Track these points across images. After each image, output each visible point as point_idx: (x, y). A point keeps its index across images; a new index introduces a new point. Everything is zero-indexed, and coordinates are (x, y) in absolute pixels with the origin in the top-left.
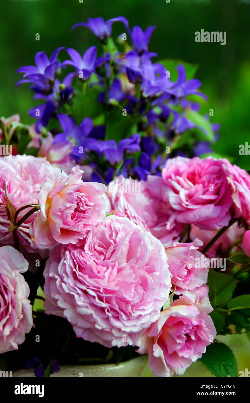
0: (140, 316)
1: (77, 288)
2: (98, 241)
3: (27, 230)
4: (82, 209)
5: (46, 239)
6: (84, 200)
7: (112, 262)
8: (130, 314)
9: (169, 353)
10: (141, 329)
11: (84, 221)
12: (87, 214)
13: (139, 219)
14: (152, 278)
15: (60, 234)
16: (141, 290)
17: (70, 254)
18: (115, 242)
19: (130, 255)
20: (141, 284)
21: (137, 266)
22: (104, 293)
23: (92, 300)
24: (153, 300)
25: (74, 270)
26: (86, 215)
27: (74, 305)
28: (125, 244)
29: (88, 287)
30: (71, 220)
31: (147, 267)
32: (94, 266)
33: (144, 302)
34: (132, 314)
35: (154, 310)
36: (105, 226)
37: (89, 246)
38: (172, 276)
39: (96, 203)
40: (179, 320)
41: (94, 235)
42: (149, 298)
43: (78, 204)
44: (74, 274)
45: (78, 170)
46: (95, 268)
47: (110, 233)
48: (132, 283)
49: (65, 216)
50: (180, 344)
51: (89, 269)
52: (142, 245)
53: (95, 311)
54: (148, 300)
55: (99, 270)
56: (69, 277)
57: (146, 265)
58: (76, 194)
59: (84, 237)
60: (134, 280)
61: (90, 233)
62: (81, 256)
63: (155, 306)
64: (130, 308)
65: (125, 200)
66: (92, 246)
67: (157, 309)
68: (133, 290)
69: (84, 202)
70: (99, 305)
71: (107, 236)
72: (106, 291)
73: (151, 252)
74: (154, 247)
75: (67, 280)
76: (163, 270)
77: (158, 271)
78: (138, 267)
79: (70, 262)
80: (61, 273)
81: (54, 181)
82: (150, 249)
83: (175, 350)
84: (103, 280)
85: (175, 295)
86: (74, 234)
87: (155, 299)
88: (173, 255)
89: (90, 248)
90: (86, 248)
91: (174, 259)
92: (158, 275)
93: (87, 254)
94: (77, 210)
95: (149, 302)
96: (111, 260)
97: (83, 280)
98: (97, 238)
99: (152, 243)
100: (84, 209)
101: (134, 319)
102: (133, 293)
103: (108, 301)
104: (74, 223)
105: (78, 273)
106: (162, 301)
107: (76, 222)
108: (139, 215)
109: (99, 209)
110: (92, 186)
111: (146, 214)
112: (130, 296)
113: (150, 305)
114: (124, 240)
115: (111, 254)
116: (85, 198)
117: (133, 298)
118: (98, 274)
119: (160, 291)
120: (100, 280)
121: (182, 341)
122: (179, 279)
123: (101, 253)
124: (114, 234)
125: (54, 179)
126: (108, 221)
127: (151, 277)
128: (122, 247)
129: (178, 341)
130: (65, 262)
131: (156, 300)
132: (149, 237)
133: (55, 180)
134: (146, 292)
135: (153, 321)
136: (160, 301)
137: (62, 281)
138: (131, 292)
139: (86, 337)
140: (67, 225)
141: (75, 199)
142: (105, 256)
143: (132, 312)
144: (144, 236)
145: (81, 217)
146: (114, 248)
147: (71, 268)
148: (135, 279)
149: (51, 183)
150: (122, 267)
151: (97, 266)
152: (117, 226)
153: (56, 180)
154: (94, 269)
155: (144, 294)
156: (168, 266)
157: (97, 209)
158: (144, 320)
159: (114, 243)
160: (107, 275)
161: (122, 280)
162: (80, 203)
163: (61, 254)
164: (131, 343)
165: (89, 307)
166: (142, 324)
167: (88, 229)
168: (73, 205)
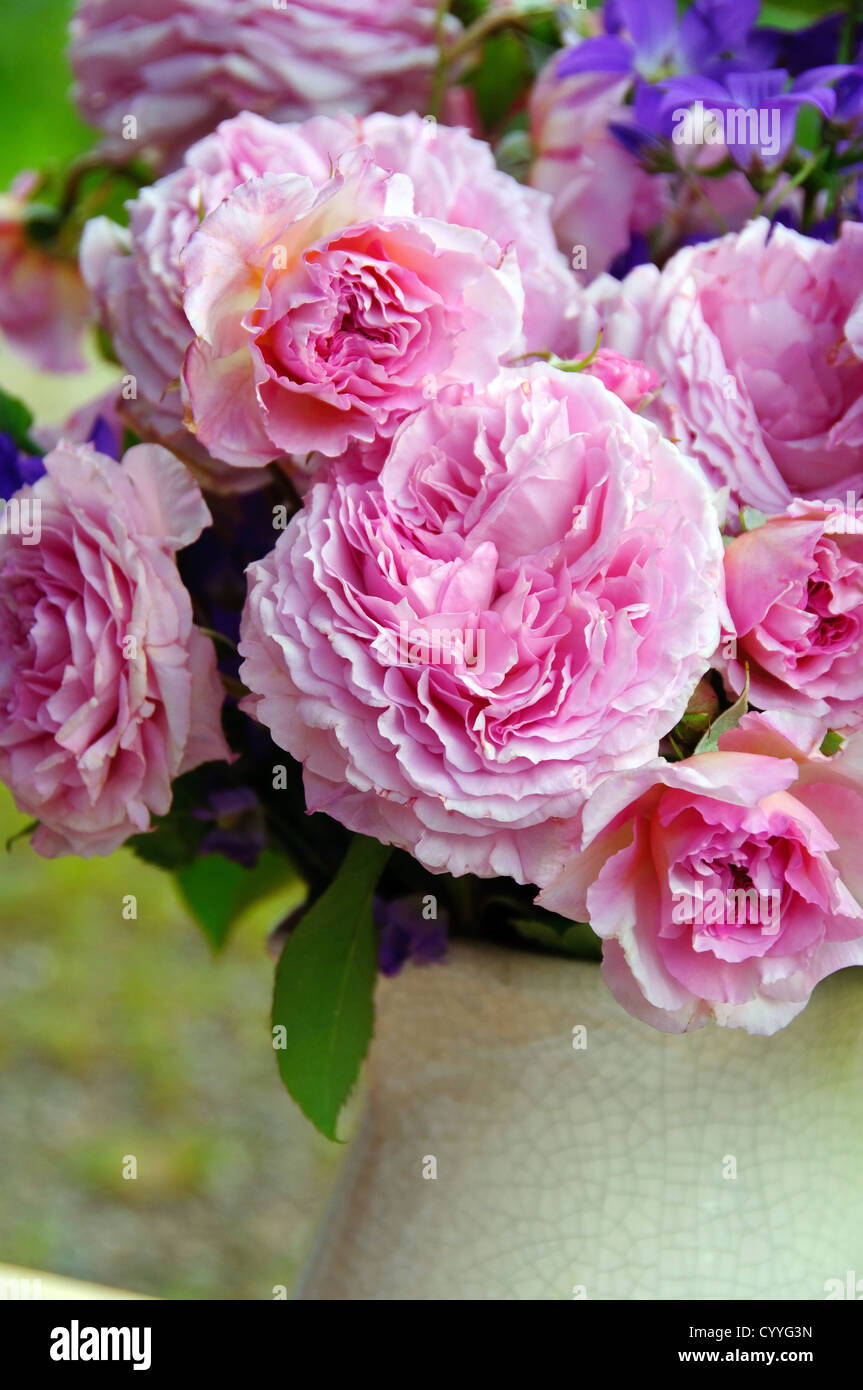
2: (444, 455)
4: (370, 320)
10: (541, 819)
11: (379, 373)
17: (330, 497)
18: (502, 466)
24: (597, 711)
25: (309, 555)
26: (386, 348)
29: (343, 625)
30: (315, 360)
31: (615, 580)
34: (493, 753)
37: (408, 475)
38: (731, 628)
39: (434, 306)
43: (350, 301)
51: (372, 561)
57: (613, 573)
59: (382, 436)
61: (411, 423)
62: (361, 507)
64: (480, 726)
65: (695, 315)
66: (418, 477)
71: (480, 440)
73: (629, 522)
76: (675, 599)
81: (263, 204)
88: (769, 548)
90: (389, 478)
91: (766, 564)
94: (349, 323)
95: (574, 718)
98: (446, 447)
100: (384, 325)
102: (508, 670)
104: (329, 375)
106: (639, 721)
107: (342, 370)
112: (491, 681)
113: (578, 730)
115: (478, 513)
117: (498, 690)
118: (396, 582)
119: (639, 682)
120: (389, 604)
122: (770, 646)
128: (525, 486)
130: (302, 522)
131: (608, 713)
133: (267, 198)
138: (505, 666)
145: (368, 353)
153: (274, 200)
158: (547, 784)
159: (494, 470)
165: (334, 702)
166: (545, 800)
167: (401, 407)
168: (323, 302)
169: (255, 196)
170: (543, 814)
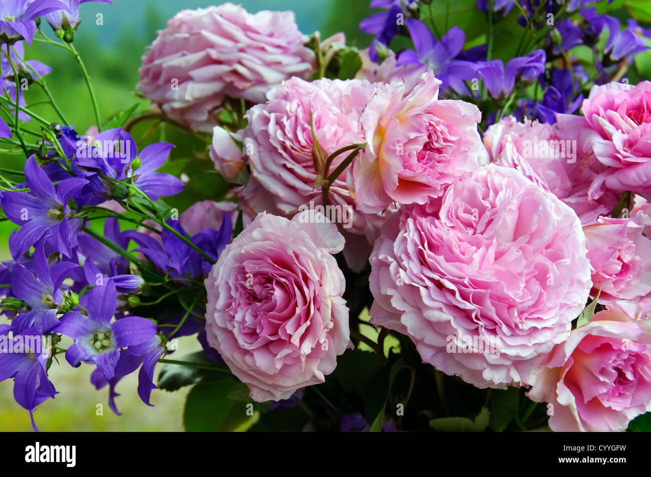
0: (534, 329)
1: (424, 278)
2: (464, 203)
3: (345, 192)
4: (436, 145)
5: (374, 196)
6: (440, 130)
7: (487, 239)
8: (516, 326)
9: (586, 400)
10: (535, 354)
11: (440, 167)
12: (446, 155)
13: (537, 181)
14: (557, 267)
15: (398, 184)
16: (537, 287)
17: (415, 224)
18: (493, 206)
19: (519, 230)
20: (537, 278)
21: (531, 248)
22: (470, 287)
23: (449, 297)
24: (557, 305)
25: (420, 247)
26: (444, 156)
27: (419, 308)
28: (510, 210)
29: (443, 275)
30: (417, 162)
31: (549, 250)
32: (455, 244)
33: (540, 307)
34: (520, 326)
35: (558, 322)
36: (477, 181)
37: (448, 212)
38: (593, 270)
39: (461, 138)
40: (605, 342)
41: (457, 194)
42: (551, 301)
43: (430, 137)
44: (420, 254)
45: (432, 80)
46: (457, 247)
47: (484, 189)
48: (520, 274)
49: (407, 154)
50: (604, 383)
51: (446, 249)
52: (541, 211)
53: (455, 317)
54: (550, 305)
55: (462, 250)
56: (413, 260)
57: (547, 247)
58: (426, 119)
59: (440, 195)
60: (523, 269)
61: (450, 189)
62: (433, 226)
63: (561, 315)
64: (516, 314)
65: (515, 150)
66: (453, 212)
67: (564, 322)
68: (522, 285)
69: (440, 134)
70: (462, 306)
71: (480, 196)
72: (476, 284)
73: (556, 225)
74: (561, 217)
75: (409, 264)
76: (577, 256)
77: (569, 258)
78: (533, 250)
79: (414, 236)
80: (398, 254)
81: (390, 95)
82: (554, 220)
83: (597, 394)
84: (470, 266)
85: (598, 305)
86: (422, 190)
87: (561, 304)
88: (597, 236)
89: (449, 215)
90: (443, 214)
91: (598, 243)
92: (568, 263)
93: (444, 225)
94: (427, 146)
95: (549, 309)
96: (485, 235)
97: (435, 263)
98: (463, 200)
99: (558, 210)
100: (441, 147)
101: (523, 336)
102: (522, 289)
103: (477, 300)
104: (422, 168)
105: (427, 252)
106: (575, 309)
107: (425, 166)
108: (539, 175)
109: (467, 149)
110: (455, 106)
111: (552, 174)
112: (516, 295)
113: (552, 314)
114: (509, 203)
115: (485, 226)
116: (442, 126)
117: (521, 298)
118: (461, 256)
119: (570, 292)
120: (464, 265)
121: (609, 380)
122: (607, 277)
123: (469, 225)
124: (492, 193)
125: (389, 92)
126: (482, 173)
127: (555, 267)
128: (504, 214)
129: (602, 379)
130: (406, 235)
131: (563, 306)
132: (553, 201)
133: (392, 93)
134: (545, 290)
135: (558, 341)
136: (570, 308)
137: (400, 265)
138: (518, 288)
139: (439, 365)
140: (410, 170)
141: (424, 127)
142: (475, 229)
143: (520, 322)
144: (544, 198)
145: (434, 159)
146: (491, 216)
147: (416, 245)
148: (526, 267)
149: (384, 98)
150: (503, 250)
151: (460, 243)
152: (498, 180)
153: (394, 94)
154: (455, 247)
155: (541, 294)
156: (587, 251)
157: (463, 148)
158: (541, 338)
159: (490, 207)
160: (477, 257)
161: (503, 269)
162: (433, 134)
163: (399, 224)
164: (516, 378)
165: (444, 310)
166: (537, 346)
167: (446, 182)
168: (421, 136)
169: (387, 92)
170: (537, 353)
